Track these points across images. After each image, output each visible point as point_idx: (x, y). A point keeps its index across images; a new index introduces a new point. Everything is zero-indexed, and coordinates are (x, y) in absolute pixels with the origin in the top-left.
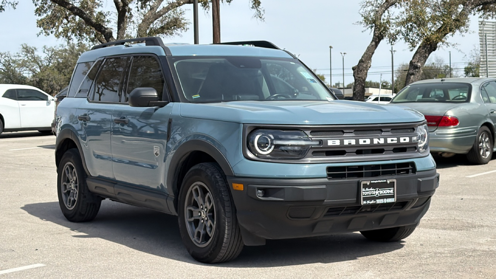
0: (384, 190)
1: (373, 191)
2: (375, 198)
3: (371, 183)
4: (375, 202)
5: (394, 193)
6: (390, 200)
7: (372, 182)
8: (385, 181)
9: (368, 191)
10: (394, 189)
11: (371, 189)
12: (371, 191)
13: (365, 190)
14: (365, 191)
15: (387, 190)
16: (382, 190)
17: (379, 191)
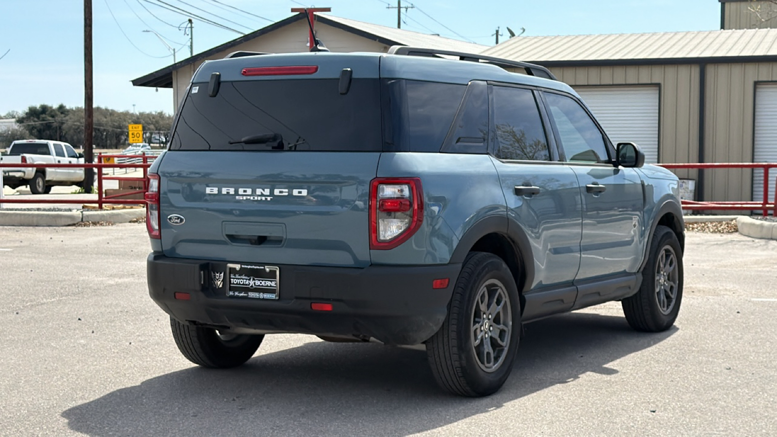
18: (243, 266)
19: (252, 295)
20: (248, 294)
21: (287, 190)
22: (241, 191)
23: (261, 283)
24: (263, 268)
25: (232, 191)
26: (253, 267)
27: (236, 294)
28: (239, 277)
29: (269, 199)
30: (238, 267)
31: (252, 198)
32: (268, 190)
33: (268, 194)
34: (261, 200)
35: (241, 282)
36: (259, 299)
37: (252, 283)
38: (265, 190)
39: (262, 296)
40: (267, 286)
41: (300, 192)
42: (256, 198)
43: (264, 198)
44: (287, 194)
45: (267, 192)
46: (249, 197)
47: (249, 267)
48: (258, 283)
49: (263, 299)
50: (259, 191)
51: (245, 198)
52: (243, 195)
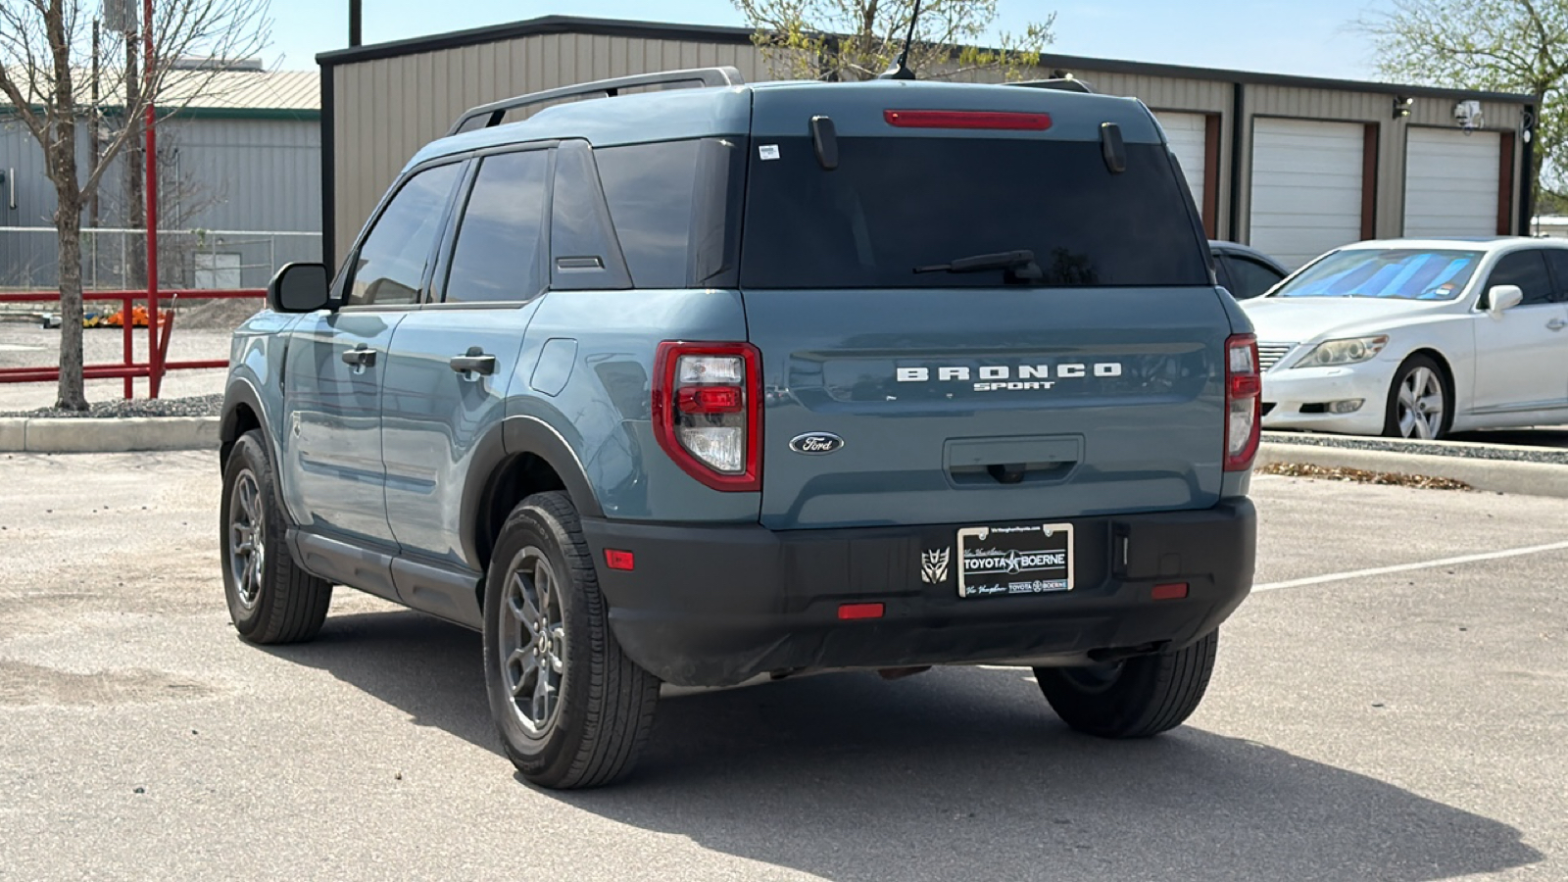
18: (994, 530)
19: (1015, 587)
20: (1007, 586)
21: (1082, 367)
22: (985, 372)
23: (1032, 561)
24: (1038, 528)
25: (963, 374)
26: (1018, 529)
27: (982, 589)
28: (984, 554)
29: (1047, 385)
30: (982, 532)
31: (1010, 386)
32: (1045, 368)
33: (1046, 375)
34: (1031, 388)
35: (989, 563)
36: (1033, 594)
37: (1013, 562)
38: (1039, 367)
39: (1037, 586)
40: (1046, 565)
41: (1108, 370)
42: (1020, 386)
43: (1036, 385)
44: (1082, 374)
45: (1042, 371)
46: (1003, 385)
47: (1007, 530)
48: (1026, 561)
49: (1042, 593)
50: (1025, 371)
51: (994, 386)
52: (991, 381)
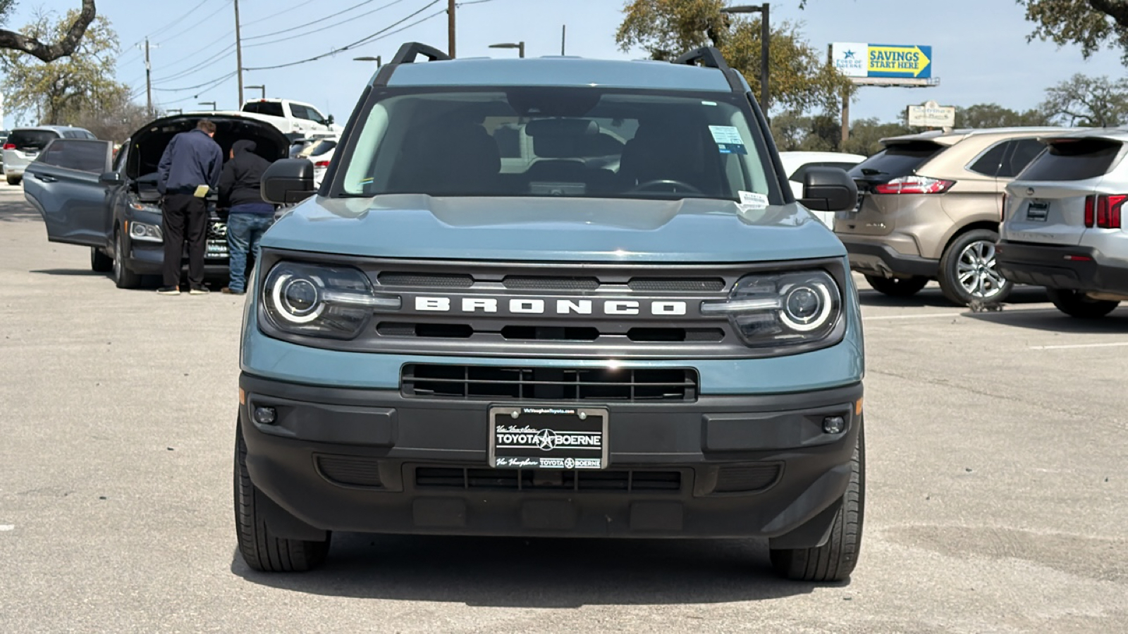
0: (570, 435)
1: (534, 434)
2: (536, 454)
3: (522, 415)
4: (535, 463)
5: (601, 446)
6: (585, 463)
7: (526, 411)
8: (572, 412)
9: (515, 434)
10: (601, 435)
11: (526, 430)
12: (525, 434)
13: (504, 431)
14: (505, 434)
15: (579, 437)
16: (563, 435)
17: (550, 437)
